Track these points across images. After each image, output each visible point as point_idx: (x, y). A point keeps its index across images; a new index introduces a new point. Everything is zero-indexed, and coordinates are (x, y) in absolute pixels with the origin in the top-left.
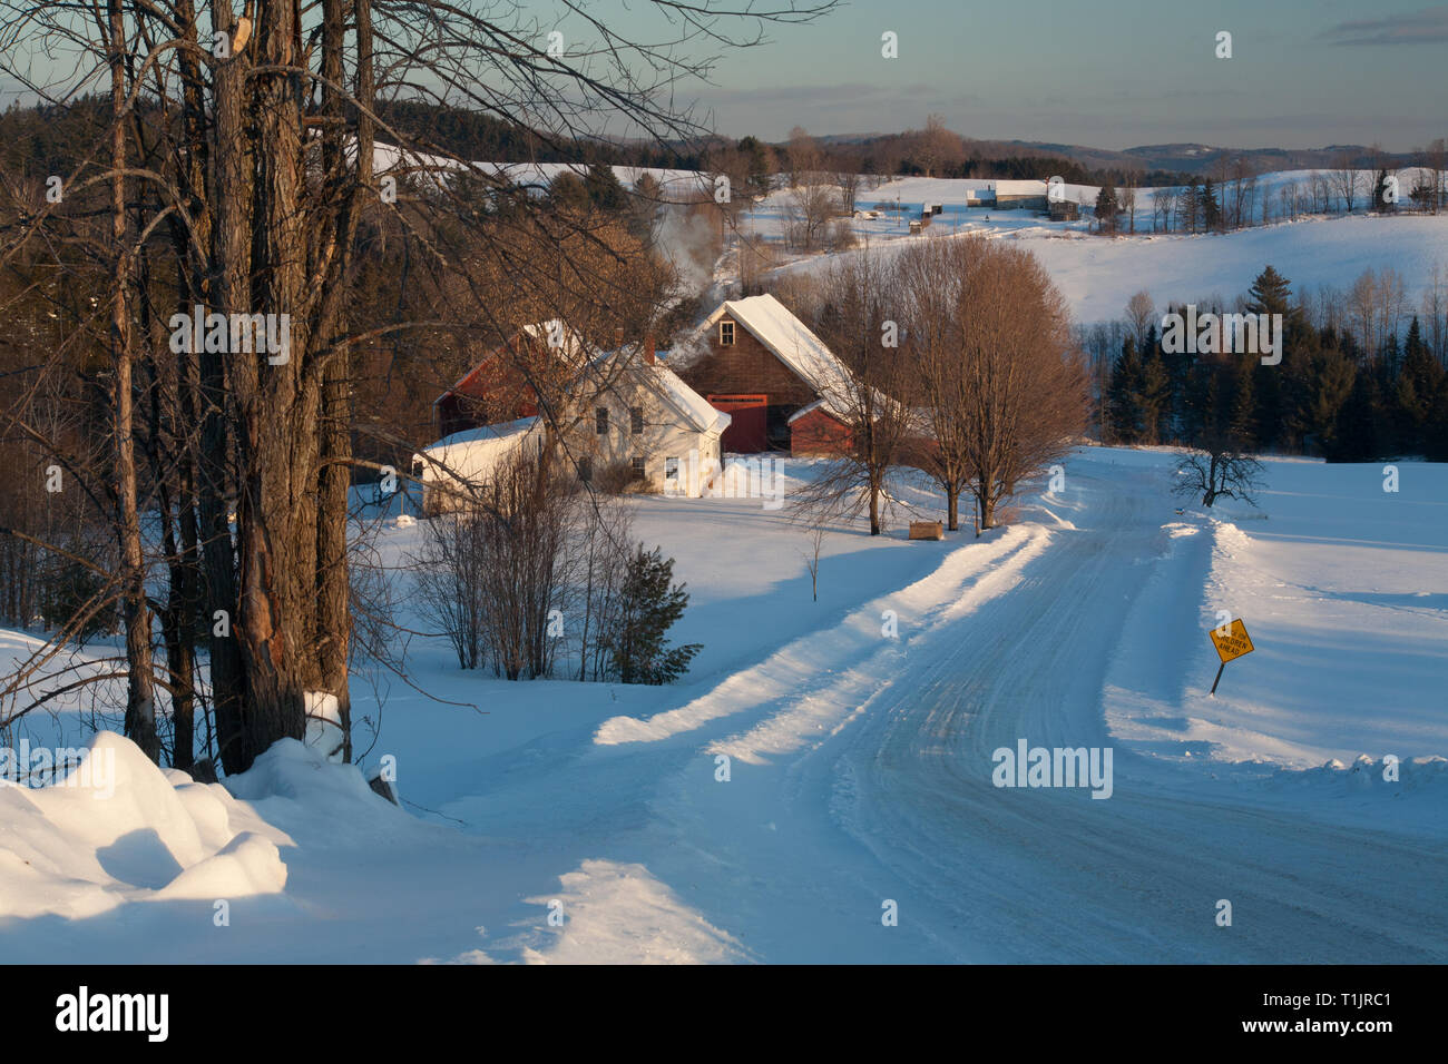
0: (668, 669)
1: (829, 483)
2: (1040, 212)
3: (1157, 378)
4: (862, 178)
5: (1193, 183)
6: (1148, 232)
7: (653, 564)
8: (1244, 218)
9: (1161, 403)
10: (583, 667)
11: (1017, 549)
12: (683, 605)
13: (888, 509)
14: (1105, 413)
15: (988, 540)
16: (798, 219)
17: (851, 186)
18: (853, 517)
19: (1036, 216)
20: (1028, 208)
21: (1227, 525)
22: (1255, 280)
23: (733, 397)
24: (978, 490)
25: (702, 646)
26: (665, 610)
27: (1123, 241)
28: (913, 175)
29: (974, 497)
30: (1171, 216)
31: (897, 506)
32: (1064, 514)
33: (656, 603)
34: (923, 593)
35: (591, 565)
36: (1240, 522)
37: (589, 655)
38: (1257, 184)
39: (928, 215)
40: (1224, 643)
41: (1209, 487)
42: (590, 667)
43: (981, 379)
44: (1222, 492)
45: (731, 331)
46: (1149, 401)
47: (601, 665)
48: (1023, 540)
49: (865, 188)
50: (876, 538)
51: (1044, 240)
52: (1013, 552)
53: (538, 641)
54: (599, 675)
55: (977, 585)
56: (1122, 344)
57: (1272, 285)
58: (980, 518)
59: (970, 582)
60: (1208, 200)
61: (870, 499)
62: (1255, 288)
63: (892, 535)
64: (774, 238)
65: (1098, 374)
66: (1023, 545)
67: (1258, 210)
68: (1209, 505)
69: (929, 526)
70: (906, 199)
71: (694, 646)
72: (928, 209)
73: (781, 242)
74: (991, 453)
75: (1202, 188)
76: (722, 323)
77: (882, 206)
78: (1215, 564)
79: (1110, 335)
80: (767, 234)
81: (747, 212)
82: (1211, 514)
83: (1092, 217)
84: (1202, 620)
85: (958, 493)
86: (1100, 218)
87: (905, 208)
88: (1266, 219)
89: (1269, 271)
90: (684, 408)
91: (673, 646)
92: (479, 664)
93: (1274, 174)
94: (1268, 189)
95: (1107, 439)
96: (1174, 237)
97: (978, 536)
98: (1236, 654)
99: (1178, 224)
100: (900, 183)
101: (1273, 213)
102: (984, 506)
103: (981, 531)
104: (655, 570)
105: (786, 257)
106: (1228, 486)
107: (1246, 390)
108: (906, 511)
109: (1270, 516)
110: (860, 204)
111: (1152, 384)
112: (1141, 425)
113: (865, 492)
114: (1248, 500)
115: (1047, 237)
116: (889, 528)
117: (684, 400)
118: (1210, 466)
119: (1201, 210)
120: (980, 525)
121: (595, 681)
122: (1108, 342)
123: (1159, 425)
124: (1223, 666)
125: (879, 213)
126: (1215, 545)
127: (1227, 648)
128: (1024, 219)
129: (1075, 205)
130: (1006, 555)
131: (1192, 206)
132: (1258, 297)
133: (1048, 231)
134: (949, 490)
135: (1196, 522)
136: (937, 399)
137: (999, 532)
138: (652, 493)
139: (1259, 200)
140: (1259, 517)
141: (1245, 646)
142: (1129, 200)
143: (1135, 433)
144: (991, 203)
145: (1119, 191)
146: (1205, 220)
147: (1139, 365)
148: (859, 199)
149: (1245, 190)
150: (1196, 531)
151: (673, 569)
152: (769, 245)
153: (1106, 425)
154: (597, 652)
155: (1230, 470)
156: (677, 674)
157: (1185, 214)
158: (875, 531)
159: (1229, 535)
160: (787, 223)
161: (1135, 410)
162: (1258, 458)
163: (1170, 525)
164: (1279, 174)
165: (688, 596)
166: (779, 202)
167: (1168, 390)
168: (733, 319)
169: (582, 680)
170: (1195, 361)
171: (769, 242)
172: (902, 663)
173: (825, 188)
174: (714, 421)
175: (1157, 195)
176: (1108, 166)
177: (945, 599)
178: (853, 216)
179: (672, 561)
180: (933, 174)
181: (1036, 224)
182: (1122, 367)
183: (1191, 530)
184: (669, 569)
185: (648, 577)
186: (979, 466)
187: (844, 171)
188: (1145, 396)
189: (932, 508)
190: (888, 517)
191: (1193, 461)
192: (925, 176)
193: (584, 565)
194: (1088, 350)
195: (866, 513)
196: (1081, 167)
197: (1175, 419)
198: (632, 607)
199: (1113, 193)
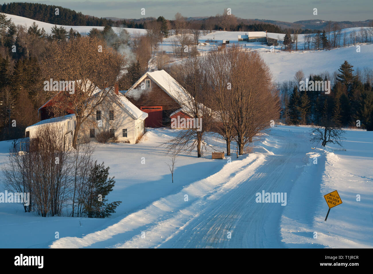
0: (107, 211)
1: (182, 138)
2: (264, 43)
3: (305, 101)
4: (201, 31)
5: (319, 32)
6: (302, 50)
7: (101, 169)
8: (337, 44)
9: (307, 110)
10: (73, 211)
11: (252, 163)
12: (113, 186)
13: (204, 148)
14: (287, 114)
15: (241, 159)
16: (178, 46)
17: (197, 34)
18: (191, 150)
19: (262, 44)
20: (260, 41)
21: (331, 153)
22: (341, 66)
23: (150, 107)
24: (237, 140)
25: (121, 202)
26: (106, 187)
27: (293, 53)
28: (219, 30)
29: (237, 143)
30: (310, 44)
31: (208, 147)
32: (270, 149)
33: (102, 185)
34: (214, 179)
35: (76, 170)
36: (336, 152)
37: (76, 206)
38: (341, 32)
39: (224, 44)
40: (330, 200)
41: (324, 139)
42: (76, 211)
43: (238, 99)
44: (329, 141)
45: (149, 83)
46: (303, 109)
47: (80, 210)
48: (254, 159)
49: (202, 35)
50: (199, 158)
51: (265, 52)
52: (250, 164)
53: (55, 200)
54: (80, 214)
55: (235, 176)
56: (293, 89)
57: (347, 68)
58: (238, 151)
59: (233, 175)
60: (324, 38)
61: (197, 144)
62: (341, 69)
63: (206, 158)
64: (169, 53)
65: (284, 100)
66: (254, 161)
67: (342, 41)
68: (324, 146)
69: (219, 154)
70: (217, 38)
71: (118, 202)
72: (224, 42)
73: (172, 54)
74: (242, 126)
75: (321, 34)
76: (145, 80)
77: (208, 41)
78: (326, 168)
79: (289, 86)
80: (167, 51)
81: (160, 43)
82: (325, 149)
83: (283, 45)
84: (322, 190)
85: (230, 141)
86: (285, 45)
87: (216, 42)
88: (345, 45)
89: (346, 63)
90: (130, 111)
91: (109, 202)
92: (32, 210)
93: (347, 29)
94: (345, 34)
95: (288, 123)
96: (311, 51)
97: (237, 157)
98: (335, 205)
99: (313, 47)
100: (215, 33)
101: (347, 42)
102: (240, 146)
103: (238, 156)
104: (102, 171)
105: (174, 59)
106: (331, 139)
107: (337, 105)
108: (211, 149)
109: (347, 150)
110: (200, 40)
111: (304, 103)
112: (300, 118)
113: (195, 141)
114: (339, 144)
115: (266, 52)
116: (204, 155)
117: (130, 108)
118: (324, 131)
119: (321, 42)
120: (238, 153)
121: (78, 216)
122: (288, 88)
123: (307, 118)
124: (329, 210)
125: (207, 43)
126: (327, 160)
127: (331, 202)
128: (258, 45)
129: (276, 40)
130: (248, 164)
131: (318, 40)
132: (342, 72)
133: (267, 50)
134: (227, 140)
135: (320, 152)
136: (222, 107)
137: (245, 156)
138: (117, 142)
139: (342, 38)
140: (343, 150)
141: (338, 201)
142: (296, 38)
143: (298, 121)
144: (247, 40)
145: (292, 35)
146: (323, 45)
147: (299, 97)
148: (200, 38)
149: (337, 34)
150: (319, 155)
151: (109, 171)
152: (168, 55)
153: (287, 118)
154: (79, 205)
155: (332, 133)
156: (110, 214)
157: (315, 43)
158: (199, 156)
159: (331, 156)
160: (174, 47)
161: (298, 113)
162: (342, 129)
163: (310, 153)
164: (349, 29)
165: (115, 182)
166: (171, 40)
167: (310, 105)
168: (150, 79)
169: (73, 216)
170: (319, 95)
171: (168, 54)
172: (203, 207)
173: (187, 35)
174: (141, 116)
175: (306, 37)
176: (288, 28)
177: (223, 181)
178: (198, 45)
179: (109, 168)
180: (226, 30)
181: (263, 47)
182: (293, 97)
183: (317, 155)
184: (107, 171)
185: (99, 175)
186: (238, 131)
187: (195, 28)
188: (301, 108)
189: (221, 147)
190: (204, 150)
191: (318, 130)
192: (223, 30)
193: (74, 170)
194: (281, 91)
195: (196, 149)
196: (279, 27)
197: (312, 116)
198: (92, 187)
199: (290, 36)
